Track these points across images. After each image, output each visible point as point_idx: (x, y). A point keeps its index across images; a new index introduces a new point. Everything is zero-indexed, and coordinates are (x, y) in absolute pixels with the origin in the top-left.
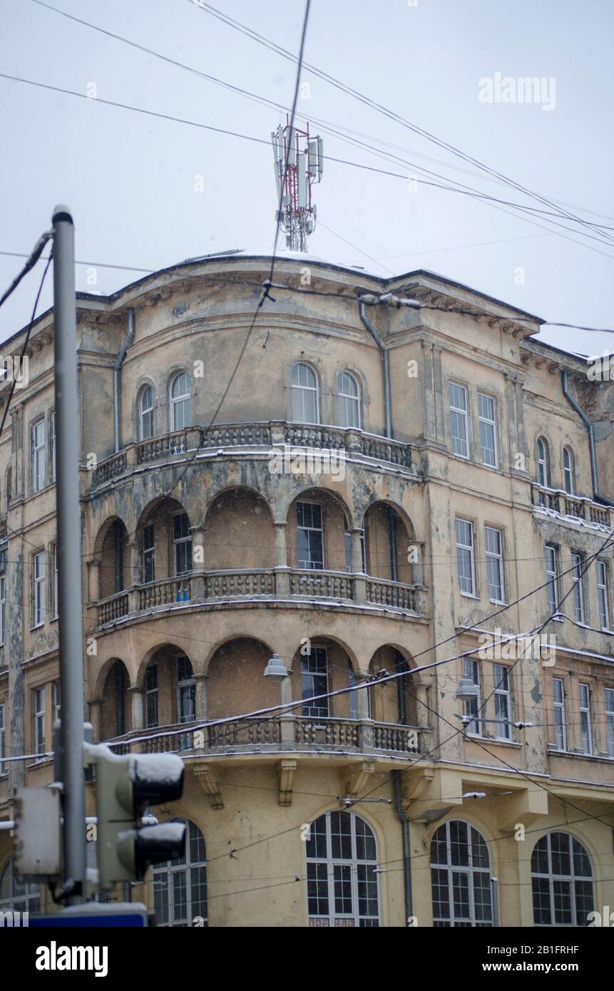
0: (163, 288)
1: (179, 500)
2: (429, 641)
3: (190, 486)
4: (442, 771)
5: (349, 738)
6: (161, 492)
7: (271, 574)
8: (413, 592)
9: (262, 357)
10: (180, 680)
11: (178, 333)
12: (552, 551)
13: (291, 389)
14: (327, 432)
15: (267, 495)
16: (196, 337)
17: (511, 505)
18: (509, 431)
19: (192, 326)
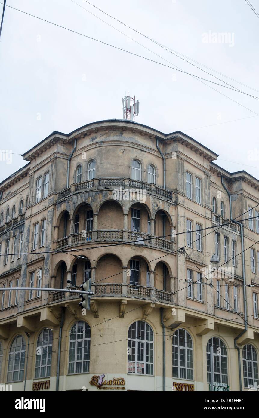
0: (88, 131)
1: (90, 204)
2: (176, 261)
3: (94, 199)
4: (179, 309)
5: (146, 294)
6: (83, 201)
7: (122, 232)
8: (171, 243)
9: (122, 156)
10: (85, 270)
11: (92, 147)
12: (217, 236)
13: (132, 168)
14: (144, 184)
15: (122, 203)
16: (98, 148)
17: (205, 217)
18: (205, 192)
19: (98, 144)
